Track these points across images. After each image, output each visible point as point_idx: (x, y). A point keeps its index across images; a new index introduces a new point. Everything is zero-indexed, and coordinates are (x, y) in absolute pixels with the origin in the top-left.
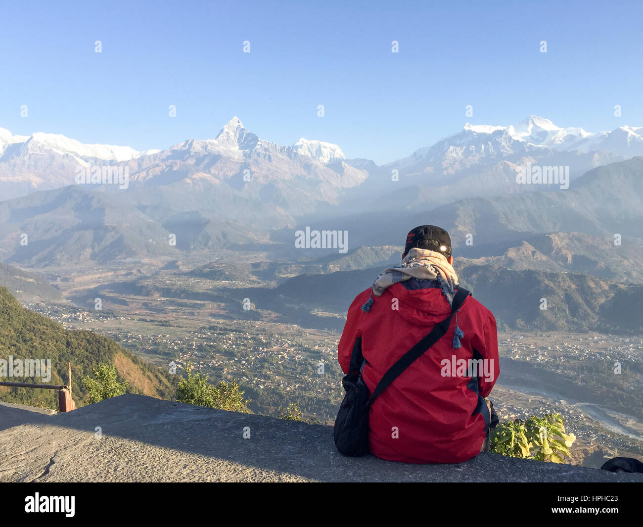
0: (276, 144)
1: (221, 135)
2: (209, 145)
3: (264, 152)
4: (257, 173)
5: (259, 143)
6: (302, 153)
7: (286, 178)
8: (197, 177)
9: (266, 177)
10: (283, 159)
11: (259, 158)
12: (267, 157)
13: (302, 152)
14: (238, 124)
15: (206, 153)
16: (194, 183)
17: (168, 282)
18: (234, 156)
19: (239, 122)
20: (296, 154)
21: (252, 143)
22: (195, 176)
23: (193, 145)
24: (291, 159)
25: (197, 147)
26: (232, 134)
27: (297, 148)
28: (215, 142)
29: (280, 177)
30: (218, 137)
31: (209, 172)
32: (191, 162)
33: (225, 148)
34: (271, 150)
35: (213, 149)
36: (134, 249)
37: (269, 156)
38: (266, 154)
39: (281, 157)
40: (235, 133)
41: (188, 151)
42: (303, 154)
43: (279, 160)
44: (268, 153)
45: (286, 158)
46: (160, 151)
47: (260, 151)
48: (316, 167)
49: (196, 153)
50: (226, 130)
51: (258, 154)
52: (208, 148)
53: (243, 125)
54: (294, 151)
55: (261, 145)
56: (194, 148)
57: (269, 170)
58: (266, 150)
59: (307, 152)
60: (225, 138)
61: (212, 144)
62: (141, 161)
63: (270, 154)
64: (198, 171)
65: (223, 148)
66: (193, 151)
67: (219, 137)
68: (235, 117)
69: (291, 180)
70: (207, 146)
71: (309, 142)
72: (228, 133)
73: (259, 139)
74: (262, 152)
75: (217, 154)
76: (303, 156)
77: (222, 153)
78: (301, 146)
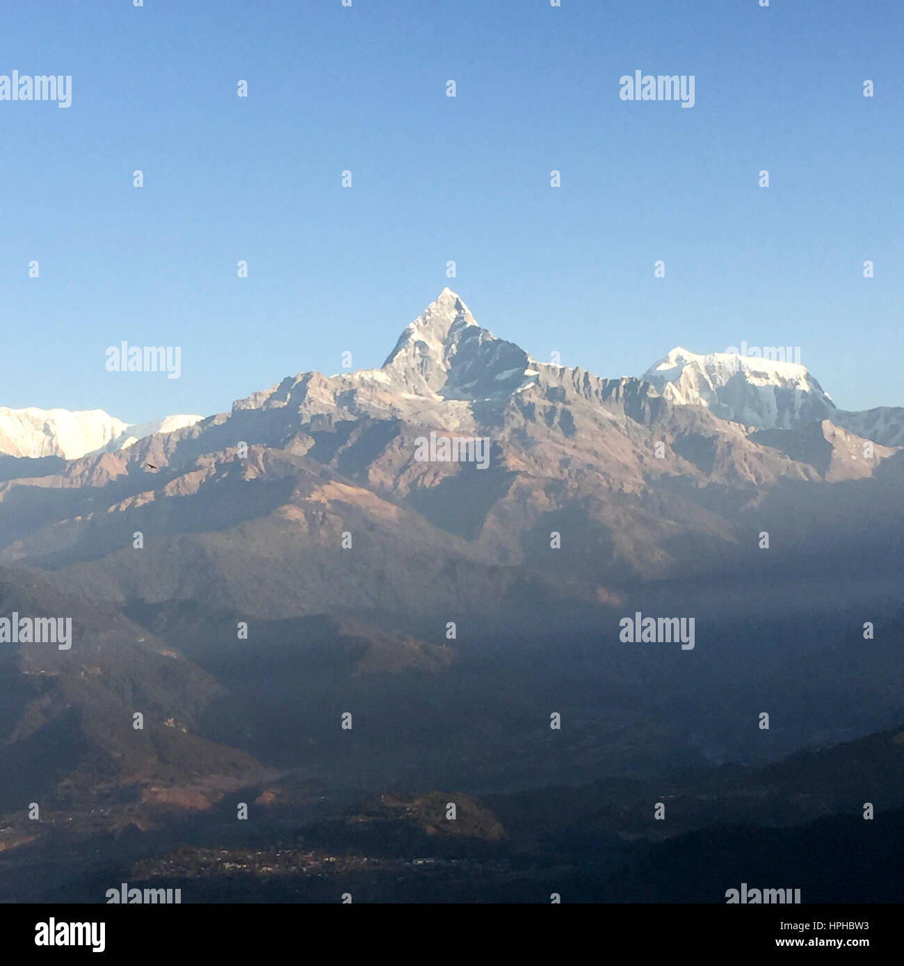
0: (586, 374)
1: (402, 353)
2: (362, 390)
3: (547, 403)
4: (526, 475)
5: (529, 372)
6: (681, 400)
7: (628, 489)
8: (324, 500)
9: (554, 487)
10: (614, 424)
11: (530, 424)
12: (557, 420)
13: (679, 395)
14: (455, 313)
15: (352, 418)
16: (311, 518)
17: (227, 865)
18: (447, 422)
19: (458, 306)
20: (659, 404)
21: (506, 374)
22: (315, 497)
23: (310, 393)
24: (640, 420)
25: (321, 399)
26: (436, 347)
27: (660, 381)
28: (381, 377)
29: (604, 484)
30: (390, 360)
31: (363, 481)
32: (300, 448)
33: (413, 397)
34: (571, 394)
35: (374, 404)
36: (117, 755)
37: (567, 417)
38: (554, 409)
39: (609, 415)
40: (447, 343)
41: (292, 413)
42: (683, 402)
43: (601, 426)
44: (560, 405)
45: (621, 418)
46: (200, 418)
47: (535, 399)
48: (730, 445)
49: (316, 417)
50: (416, 336)
51: (528, 411)
52: (360, 400)
53: (475, 317)
54: (653, 395)
55: (536, 379)
56: (310, 401)
57: (565, 462)
58: (553, 394)
59: (694, 393)
60: (414, 362)
61: (373, 386)
62: (138, 454)
63: (568, 407)
64: (325, 478)
65: (409, 396)
66: (307, 412)
67: (395, 363)
68: (447, 291)
69: (644, 492)
70: (353, 392)
71: (701, 360)
72: (421, 345)
73: (530, 360)
74: (540, 402)
75: (387, 416)
76: (682, 409)
77: (405, 414)
78: (676, 375)
